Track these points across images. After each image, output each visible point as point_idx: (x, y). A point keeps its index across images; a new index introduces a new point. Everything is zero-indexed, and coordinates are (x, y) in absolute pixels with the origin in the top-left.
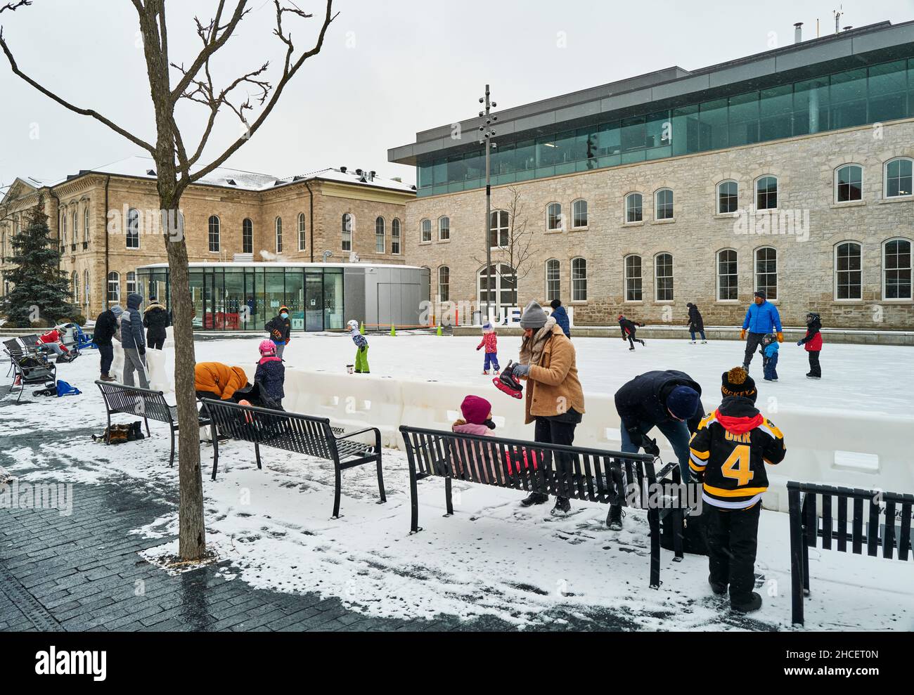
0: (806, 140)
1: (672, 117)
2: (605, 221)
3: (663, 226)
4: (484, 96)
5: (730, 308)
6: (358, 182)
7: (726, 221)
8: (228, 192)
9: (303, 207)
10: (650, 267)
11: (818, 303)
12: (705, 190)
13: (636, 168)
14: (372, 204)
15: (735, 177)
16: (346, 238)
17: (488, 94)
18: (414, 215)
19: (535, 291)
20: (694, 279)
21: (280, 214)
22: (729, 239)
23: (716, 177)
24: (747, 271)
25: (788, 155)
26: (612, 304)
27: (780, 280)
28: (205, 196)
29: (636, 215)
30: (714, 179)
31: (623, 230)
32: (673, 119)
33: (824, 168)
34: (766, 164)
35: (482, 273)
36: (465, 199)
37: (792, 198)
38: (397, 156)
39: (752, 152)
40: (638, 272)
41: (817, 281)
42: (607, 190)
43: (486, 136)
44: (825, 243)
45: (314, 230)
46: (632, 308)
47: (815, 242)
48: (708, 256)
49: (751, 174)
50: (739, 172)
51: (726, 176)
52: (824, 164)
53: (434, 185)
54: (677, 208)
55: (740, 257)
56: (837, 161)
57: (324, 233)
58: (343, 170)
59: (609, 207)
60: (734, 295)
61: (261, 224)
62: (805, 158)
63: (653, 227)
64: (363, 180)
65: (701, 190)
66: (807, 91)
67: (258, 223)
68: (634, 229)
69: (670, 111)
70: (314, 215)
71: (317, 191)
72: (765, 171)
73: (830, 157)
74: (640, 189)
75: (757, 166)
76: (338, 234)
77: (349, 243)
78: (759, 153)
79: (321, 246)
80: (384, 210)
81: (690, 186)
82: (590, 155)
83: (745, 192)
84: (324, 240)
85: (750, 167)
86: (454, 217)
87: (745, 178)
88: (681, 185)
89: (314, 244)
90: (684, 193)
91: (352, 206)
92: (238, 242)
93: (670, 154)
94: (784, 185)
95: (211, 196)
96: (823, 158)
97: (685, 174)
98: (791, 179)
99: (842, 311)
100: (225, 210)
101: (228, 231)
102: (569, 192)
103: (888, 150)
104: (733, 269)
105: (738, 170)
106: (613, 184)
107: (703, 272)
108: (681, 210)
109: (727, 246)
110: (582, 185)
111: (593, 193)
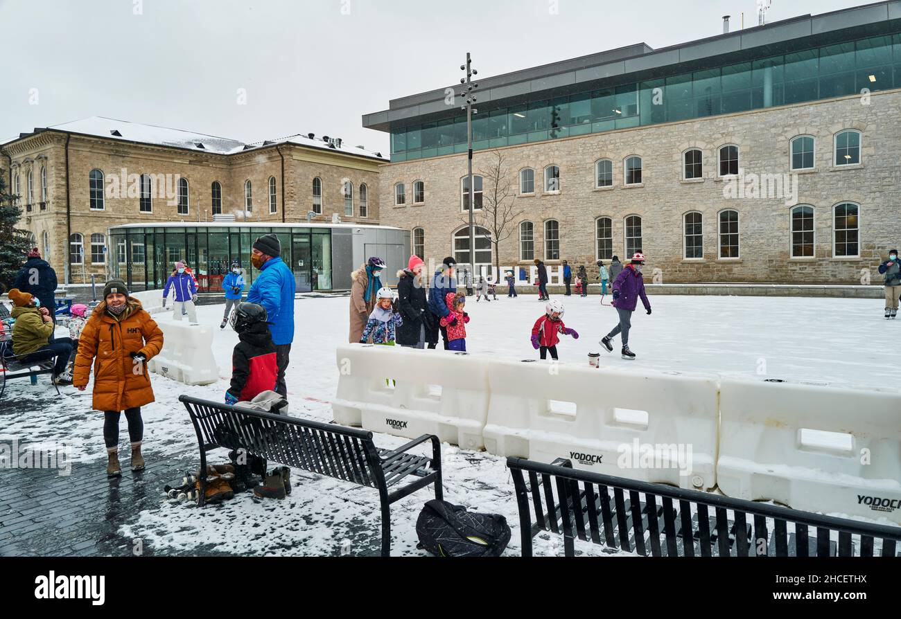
0: (764, 113)
1: (639, 90)
2: (577, 186)
3: (634, 190)
4: (465, 63)
5: (696, 265)
6: (327, 147)
7: (692, 186)
8: (196, 155)
9: (274, 171)
10: (621, 228)
11: (777, 261)
12: (672, 157)
13: (606, 137)
14: (341, 169)
15: (700, 145)
16: (316, 201)
17: (469, 62)
18: (387, 179)
19: (509, 251)
20: (663, 239)
21: (249, 178)
22: (695, 203)
23: (682, 145)
24: (711, 230)
25: (748, 126)
26: (584, 263)
27: (742, 239)
28: (173, 158)
29: (606, 181)
30: (680, 147)
31: (597, 194)
32: (641, 91)
33: (781, 138)
34: (729, 134)
35: (457, 235)
36: (439, 164)
37: (753, 166)
38: (370, 122)
39: (715, 123)
40: (609, 233)
41: (775, 240)
42: (579, 157)
43: (468, 102)
44: (782, 206)
45: (285, 193)
47: (773, 205)
48: (676, 217)
49: (715, 143)
50: (704, 141)
51: (692, 144)
52: (780, 135)
53: (408, 150)
54: (645, 173)
55: (705, 218)
56: (792, 133)
57: (295, 197)
58: (311, 136)
59: (581, 172)
60: (699, 254)
61: (230, 187)
62: (763, 129)
63: (623, 191)
64: (332, 146)
65: (669, 157)
66: (762, 70)
67: (226, 186)
68: (605, 193)
69: (638, 84)
70: (285, 179)
71: (289, 155)
72: (728, 141)
73: (785, 129)
74: (610, 156)
75: (720, 136)
76: (309, 198)
77: (319, 206)
78: (721, 124)
79: (292, 209)
80: (352, 175)
81: (658, 153)
82: (554, 125)
83: (710, 159)
84: (296, 203)
85: (713, 137)
86: (429, 182)
87: (709, 146)
88: (650, 153)
89: (286, 207)
90: (652, 159)
91: (322, 171)
92: (207, 205)
93: (638, 124)
94: (744, 153)
95: (179, 159)
96: (780, 130)
97: (653, 143)
98: (751, 148)
99: (797, 268)
100: (192, 172)
101: (197, 193)
102: (542, 158)
103: (838, 122)
104: (699, 230)
105: (703, 139)
106: (585, 151)
107: (670, 233)
108: (649, 175)
109: (693, 208)
110: (554, 152)
111: (565, 159)
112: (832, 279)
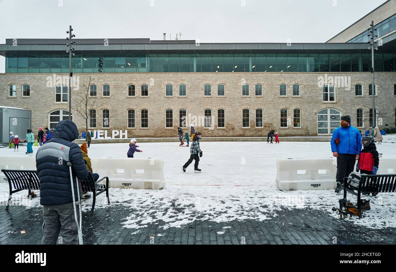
1: (147, 57)
2: (119, 95)
4: (69, 31)
5: (170, 130)
7: (169, 99)
10: (139, 114)
12: (161, 86)
13: (133, 75)
15: (172, 83)
18: (3, 82)
19: (83, 123)
20: (157, 119)
22: (170, 105)
23: (165, 82)
24: (176, 117)
29: (132, 94)
31: (127, 99)
33: (201, 84)
34: (183, 80)
35: (51, 114)
36: (41, 77)
37: (191, 93)
39: (178, 75)
40: (133, 116)
42: (120, 82)
43: (71, 49)
44: (201, 109)
46: (131, 130)
47: (198, 108)
48: (163, 111)
49: (178, 83)
50: (173, 82)
51: (169, 82)
53: (18, 67)
54: (149, 92)
55: (174, 112)
56: (204, 83)
59: (121, 89)
60: (171, 126)
62: (194, 80)
63: (140, 99)
65: (160, 86)
68: (131, 99)
69: (146, 55)
72: (183, 83)
73: (202, 81)
74: (134, 83)
75: (180, 80)
78: (180, 76)
81: (155, 85)
82: (100, 66)
83: (176, 89)
85: (177, 80)
86: (33, 85)
87: (175, 84)
90: (153, 87)
93: (147, 71)
94: (188, 88)
96: (200, 81)
98: (191, 87)
99: (206, 131)
102: (101, 80)
103: (218, 81)
104: (171, 116)
105: (173, 81)
106: (123, 80)
107: (160, 117)
108: (152, 93)
109: (169, 108)
110: (107, 78)
111: (113, 82)
112: (217, 135)
